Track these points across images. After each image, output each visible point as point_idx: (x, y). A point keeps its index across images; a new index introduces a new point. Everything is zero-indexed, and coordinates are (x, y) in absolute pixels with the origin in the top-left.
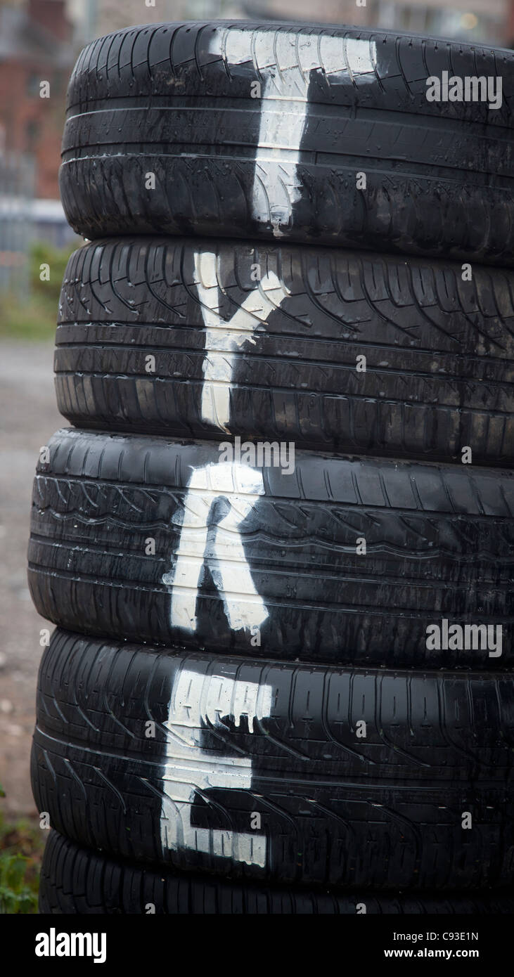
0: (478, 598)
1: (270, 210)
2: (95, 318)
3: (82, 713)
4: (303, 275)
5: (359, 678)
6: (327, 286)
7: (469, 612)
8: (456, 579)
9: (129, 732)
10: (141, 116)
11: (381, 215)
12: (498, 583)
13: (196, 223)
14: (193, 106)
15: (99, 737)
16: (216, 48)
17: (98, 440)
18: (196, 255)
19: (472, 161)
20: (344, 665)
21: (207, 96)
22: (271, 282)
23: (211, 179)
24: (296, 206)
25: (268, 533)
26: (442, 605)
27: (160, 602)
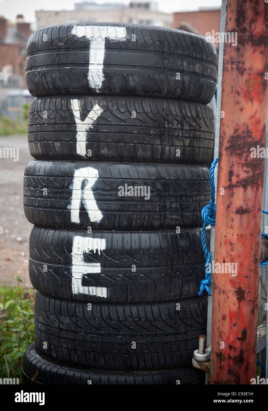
1: (95, 84)
4: (107, 104)
6: (115, 108)
10: (50, 56)
11: (131, 84)
13: (71, 90)
14: (68, 51)
18: (71, 100)
21: (72, 48)
22: (97, 107)
23: (75, 75)
24: (103, 82)
25: (101, 190)
27: (67, 215)
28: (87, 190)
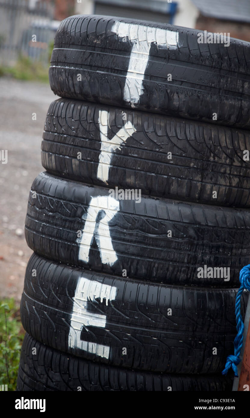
0: (202, 258)
1: (130, 97)
2: (58, 132)
3: (41, 289)
4: (142, 124)
5: (151, 287)
6: (151, 129)
7: (198, 263)
8: (194, 250)
9: (59, 300)
10: (82, 53)
11: (175, 103)
12: (211, 253)
13: (101, 99)
14: (103, 52)
15: (47, 300)
16: (114, 29)
17: (56, 181)
18: (100, 111)
19: (214, 84)
20: (146, 281)
21: (109, 49)
22: (129, 125)
23: (108, 82)
24: (141, 96)
25: (120, 226)
26: (188, 260)
27: (75, 249)
28: (102, 224)
